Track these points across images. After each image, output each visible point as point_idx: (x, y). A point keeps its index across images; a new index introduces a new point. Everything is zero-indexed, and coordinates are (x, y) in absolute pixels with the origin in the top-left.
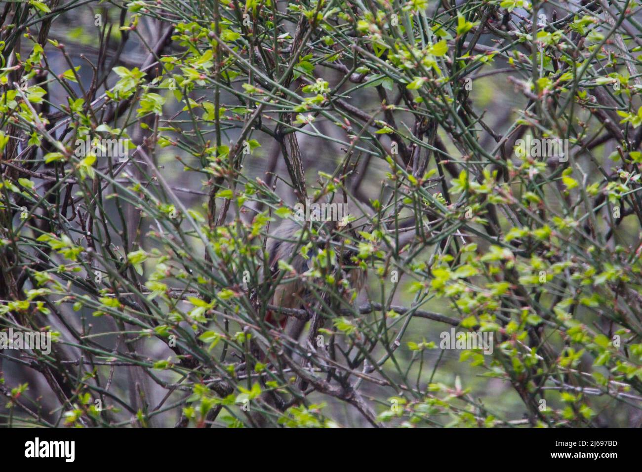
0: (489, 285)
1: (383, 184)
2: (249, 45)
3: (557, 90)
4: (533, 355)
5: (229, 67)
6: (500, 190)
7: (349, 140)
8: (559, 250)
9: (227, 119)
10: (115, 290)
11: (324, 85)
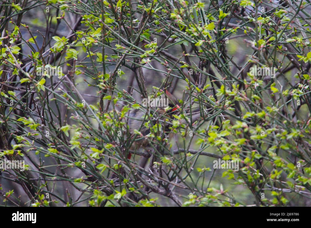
0: (236, 140)
1: (184, 92)
2: (118, 25)
3: (268, 45)
4: (258, 173)
5: (109, 36)
6: (240, 94)
7: (167, 71)
8: (270, 122)
9: (108, 61)
10: (55, 144)
11: (155, 44)
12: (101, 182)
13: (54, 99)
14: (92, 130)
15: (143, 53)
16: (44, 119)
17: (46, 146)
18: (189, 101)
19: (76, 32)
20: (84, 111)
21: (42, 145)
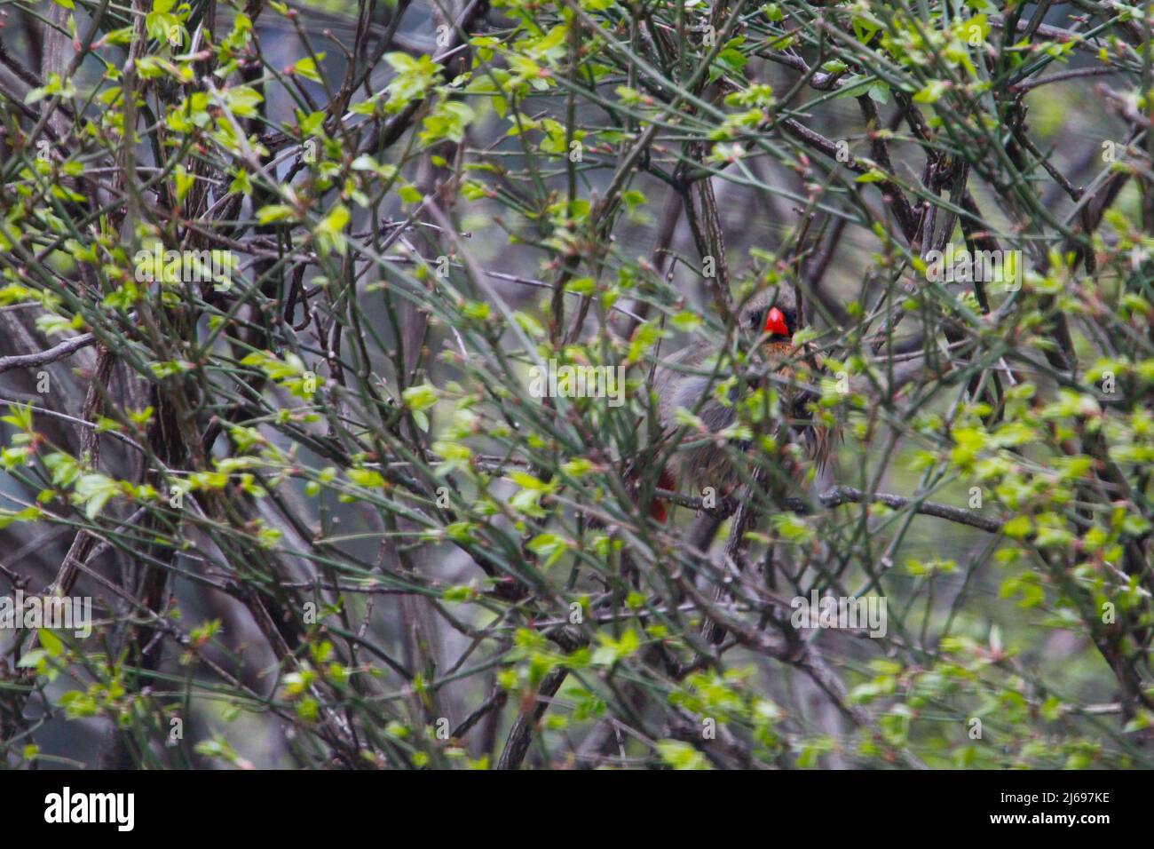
0: (1055, 461)
2: (629, 18)
4: (1134, 588)
5: (593, 58)
6: (1078, 289)
7: (806, 193)
9: (587, 152)
10: (380, 457)
11: (764, 92)
12: (543, 606)
13: (382, 284)
15: (717, 121)
16: (340, 364)
17: (344, 463)
18: (884, 309)
19: (469, 37)
20: (493, 334)
21: (329, 459)
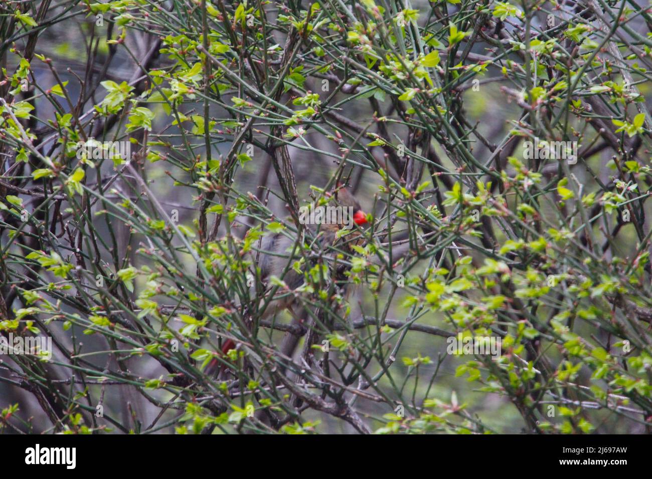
0: (484, 299)
1: (376, 197)
2: (238, 57)
3: (551, 99)
4: (531, 369)
5: (218, 80)
6: (494, 202)
7: (341, 153)
8: (555, 262)
9: (217, 133)
10: (106, 308)
11: (315, 97)
12: (201, 389)
13: (104, 211)
14: (183, 276)
15: (290, 115)
16: (82, 255)
17: (86, 312)
18: (386, 216)
19: (149, 71)
20: (166, 237)
21: (78, 311)
